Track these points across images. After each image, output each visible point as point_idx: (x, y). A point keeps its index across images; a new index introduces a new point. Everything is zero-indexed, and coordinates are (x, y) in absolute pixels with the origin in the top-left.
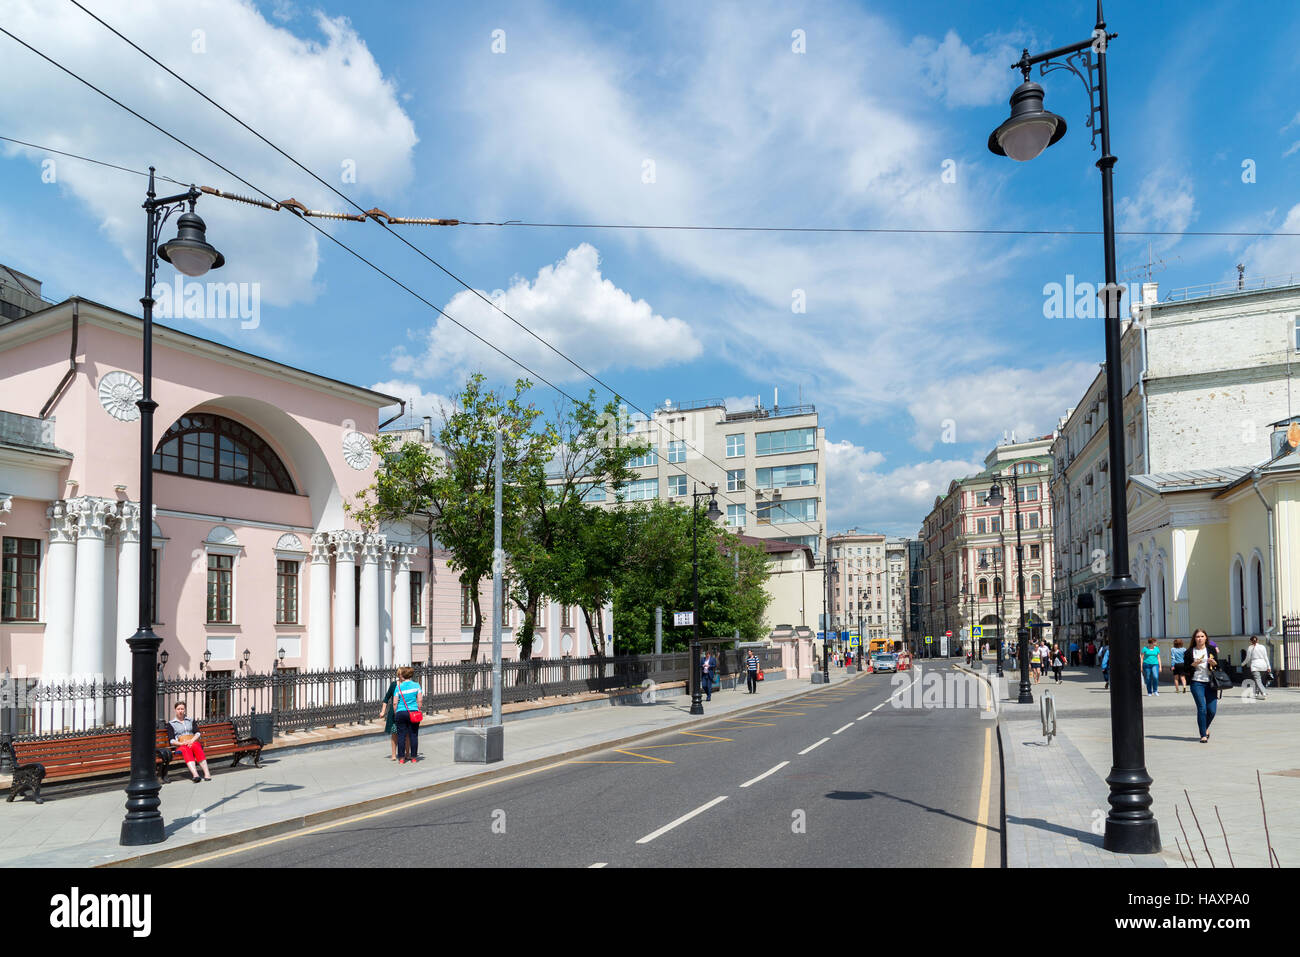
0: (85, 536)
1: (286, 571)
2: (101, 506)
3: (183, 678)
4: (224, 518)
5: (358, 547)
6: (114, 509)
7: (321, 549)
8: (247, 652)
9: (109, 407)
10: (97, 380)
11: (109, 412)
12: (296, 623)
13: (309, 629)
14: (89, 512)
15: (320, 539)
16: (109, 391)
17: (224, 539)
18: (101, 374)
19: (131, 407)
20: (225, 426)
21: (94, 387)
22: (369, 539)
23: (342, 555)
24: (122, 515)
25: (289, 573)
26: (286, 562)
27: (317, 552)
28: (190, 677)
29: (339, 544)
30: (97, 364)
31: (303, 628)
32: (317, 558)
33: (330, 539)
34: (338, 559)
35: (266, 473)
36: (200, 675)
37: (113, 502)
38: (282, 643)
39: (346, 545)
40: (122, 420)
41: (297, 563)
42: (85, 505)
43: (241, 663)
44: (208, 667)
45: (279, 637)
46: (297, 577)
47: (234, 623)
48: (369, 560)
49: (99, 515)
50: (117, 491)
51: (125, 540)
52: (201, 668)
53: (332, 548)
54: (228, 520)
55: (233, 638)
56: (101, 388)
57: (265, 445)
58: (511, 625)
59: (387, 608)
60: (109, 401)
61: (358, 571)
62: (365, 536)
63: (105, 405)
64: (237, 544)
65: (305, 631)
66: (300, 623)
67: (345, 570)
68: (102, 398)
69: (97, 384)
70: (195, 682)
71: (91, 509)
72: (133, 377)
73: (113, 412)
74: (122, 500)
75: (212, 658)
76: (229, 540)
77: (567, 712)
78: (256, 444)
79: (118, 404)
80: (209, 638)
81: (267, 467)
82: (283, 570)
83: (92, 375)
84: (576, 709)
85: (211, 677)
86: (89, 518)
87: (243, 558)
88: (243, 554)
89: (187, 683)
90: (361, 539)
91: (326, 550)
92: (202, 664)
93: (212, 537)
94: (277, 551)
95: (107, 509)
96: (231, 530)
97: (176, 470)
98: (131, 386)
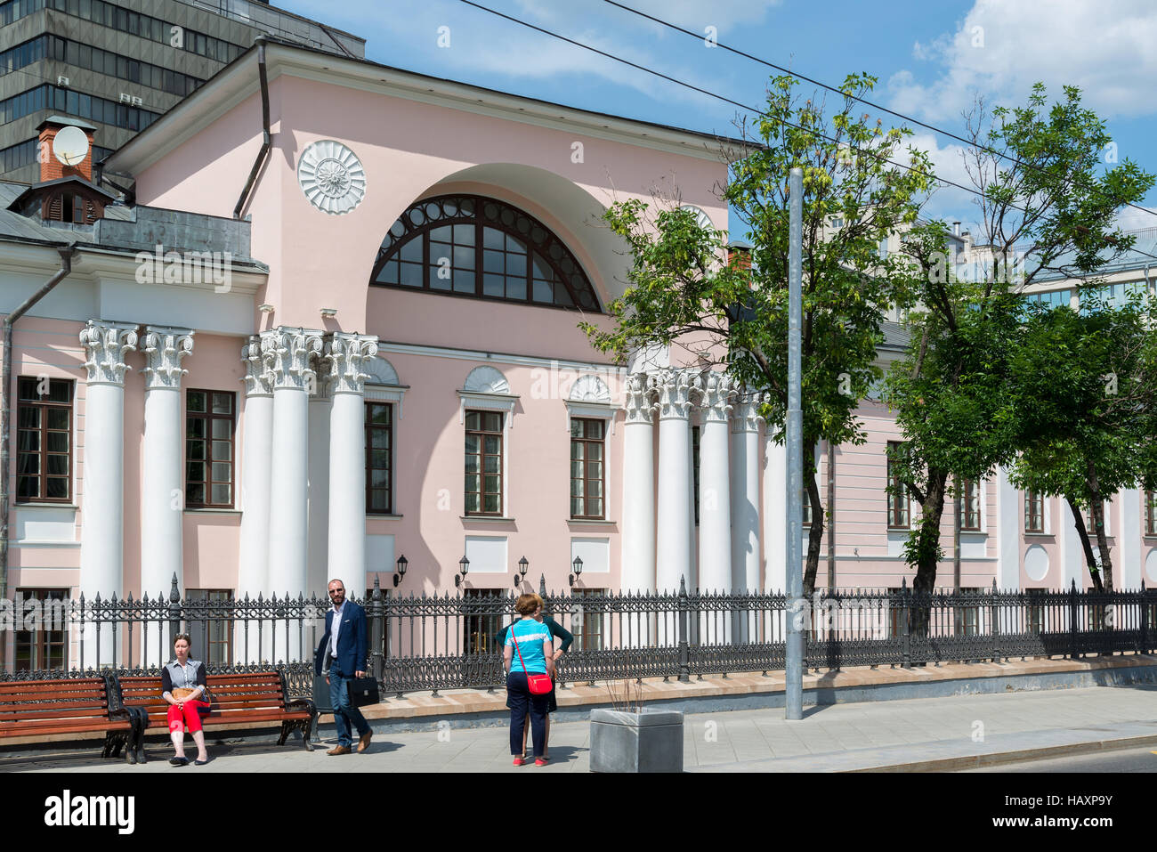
0: (281, 385)
1: (585, 436)
2: (301, 339)
3: (430, 595)
4: (489, 354)
5: (694, 396)
6: (319, 344)
7: (639, 399)
8: (524, 561)
9: (312, 195)
10: (297, 156)
11: (313, 202)
12: (603, 518)
13: (623, 527)
14: (284, 350)
15: (636, 383)
16: (313, 171)
17: (488, 385)
18: (302, 145)
19: (344, 192)
20: (491, 212)
21: (293, 168)
22: (711, 381)
23: (667, 407)
24: (332, 354)
25: (590, 438)
26: (586, 421)
27: (632, 405)
28: (441, 595)
29: (662, 390)
30: (295, 133)
31: (612, 527)
32: (633, 413)
33: (650, 383)
34: (662, 416)
35: (554, 282)
36: (454, 593)
37: (318, 335)
38: (580, 549)
39: (673, 392)
40: (330, 212)
41: (603, 422)
42: (280, 339)
43: (517, 578)
44: (468, 583)
45: (574, 539)
46: (603, 443)
47: (506, 516)
48: (712, 415)
49: (299, 354)
50: (324, 317)
51: (337, 390)
52: (457, 584)
53: (655, 397)
54: (496, 356)
55: (503, 539)
56: (303, 167)
57: (552, 238)
58: (984, 530)
59: (751, 495)
60: (313, 185)
61: (695, 433)
62: (704, 375)
63: (307, 192)
64: (509, 393)
65: (616, 531)
66: (608, 518)
67: (674, 431)
68: (303, 182)
69: (296, 165)
70: (446, 602)
71: (288, 345)
72: (345, 147)
73: (318, 202)
74: (331, 331)
75: (471, 569)
76: (497, 387)
77: (987, 691)
78: (538, 238)
79: (324, 189)
80: (468, 538)
81: (555, 272)
82: (581, 435)
83: (290, 148)
84: (1009, 687)
85: (469, 595)
86: (287, 358)
87: (519, 415)
88: (519, 409)
89: (436, 602)
90: (698, 381)
91: (646, 401)
92: (457, 578)
93: (471, 386)
94: (569, 403)
95: (310, 346)
96: (501, 373)
97: (420, 284)
98: (343, 160)
